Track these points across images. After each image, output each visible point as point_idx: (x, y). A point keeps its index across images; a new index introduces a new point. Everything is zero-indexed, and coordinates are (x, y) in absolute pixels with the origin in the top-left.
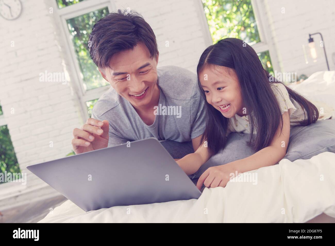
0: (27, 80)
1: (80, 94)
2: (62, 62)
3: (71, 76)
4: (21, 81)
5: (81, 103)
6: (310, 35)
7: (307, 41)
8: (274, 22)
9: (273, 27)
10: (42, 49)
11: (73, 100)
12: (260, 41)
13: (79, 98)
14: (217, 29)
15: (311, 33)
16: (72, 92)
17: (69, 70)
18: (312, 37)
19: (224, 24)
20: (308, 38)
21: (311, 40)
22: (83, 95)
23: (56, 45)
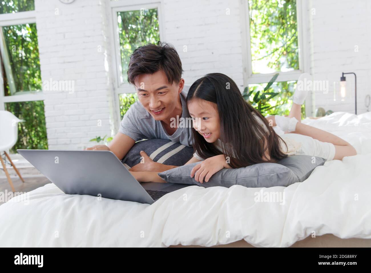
0: (69, 62)
1: (116, 86)
2: (104, 52)
3: (111, 66)
4: (64, 63)
5: (114, 94)
6: (343, 74)
7: (340, 79)
8: (314, 53)
9: (313, 58)
10: (89, 37)
11: (107, 90)
12: (298, 69)
13: (114, 89)
14: (261, 48)
15: (345, 72)
16: (108, 82)
17: (110, 61)
18: (345, 75)
19: (268, 45)
20: (341, 76)
21: (343, 79)
22: (118, 87)
23: (102, 35)
